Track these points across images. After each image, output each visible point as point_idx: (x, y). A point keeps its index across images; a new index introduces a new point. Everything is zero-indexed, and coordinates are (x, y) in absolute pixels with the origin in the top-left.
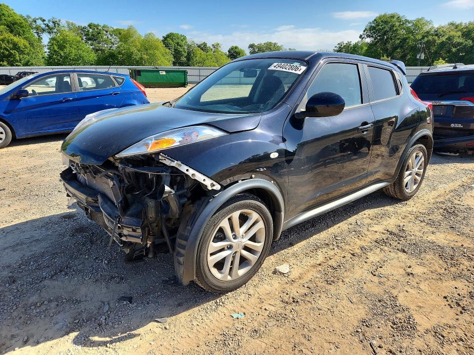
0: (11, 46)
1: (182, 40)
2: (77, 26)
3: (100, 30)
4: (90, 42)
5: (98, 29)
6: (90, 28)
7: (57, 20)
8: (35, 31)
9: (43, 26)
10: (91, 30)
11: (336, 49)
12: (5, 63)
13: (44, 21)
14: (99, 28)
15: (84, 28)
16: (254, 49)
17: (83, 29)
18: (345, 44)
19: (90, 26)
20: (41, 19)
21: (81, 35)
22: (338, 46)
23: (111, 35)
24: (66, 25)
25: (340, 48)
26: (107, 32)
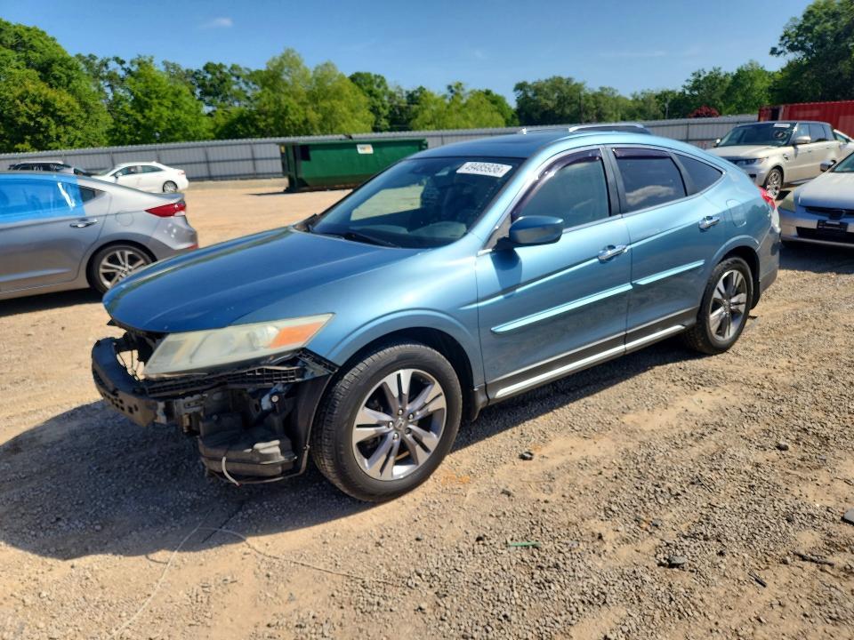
0: (38, 108)
1: (379, 86)
2: (184, 69)
3: (226, 74)
4: (207, 99)
5: (221, 72)
6: (208, 72)
7: (147, 60)
8: (107, 84)
9: (121, 73)
10: (209, 76)
11: (687, 84)
12: (27, 145)
13: (122, 62)
14: (225, 71)
15: (196, 73)
16: (525, 93)
17: (195, 75)
18: (707, 74)
19: (206, 68)
20: (117, 59)
21: (191, 86)
22: (692, 78)
23: (247, 84)
24: (162, 68)
25: (696, 81)
26: (238, 77)
